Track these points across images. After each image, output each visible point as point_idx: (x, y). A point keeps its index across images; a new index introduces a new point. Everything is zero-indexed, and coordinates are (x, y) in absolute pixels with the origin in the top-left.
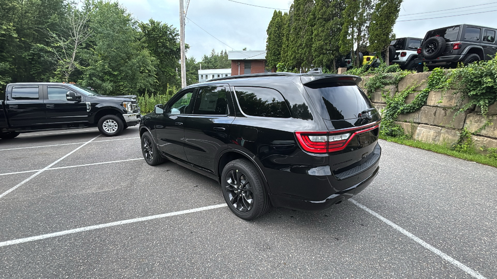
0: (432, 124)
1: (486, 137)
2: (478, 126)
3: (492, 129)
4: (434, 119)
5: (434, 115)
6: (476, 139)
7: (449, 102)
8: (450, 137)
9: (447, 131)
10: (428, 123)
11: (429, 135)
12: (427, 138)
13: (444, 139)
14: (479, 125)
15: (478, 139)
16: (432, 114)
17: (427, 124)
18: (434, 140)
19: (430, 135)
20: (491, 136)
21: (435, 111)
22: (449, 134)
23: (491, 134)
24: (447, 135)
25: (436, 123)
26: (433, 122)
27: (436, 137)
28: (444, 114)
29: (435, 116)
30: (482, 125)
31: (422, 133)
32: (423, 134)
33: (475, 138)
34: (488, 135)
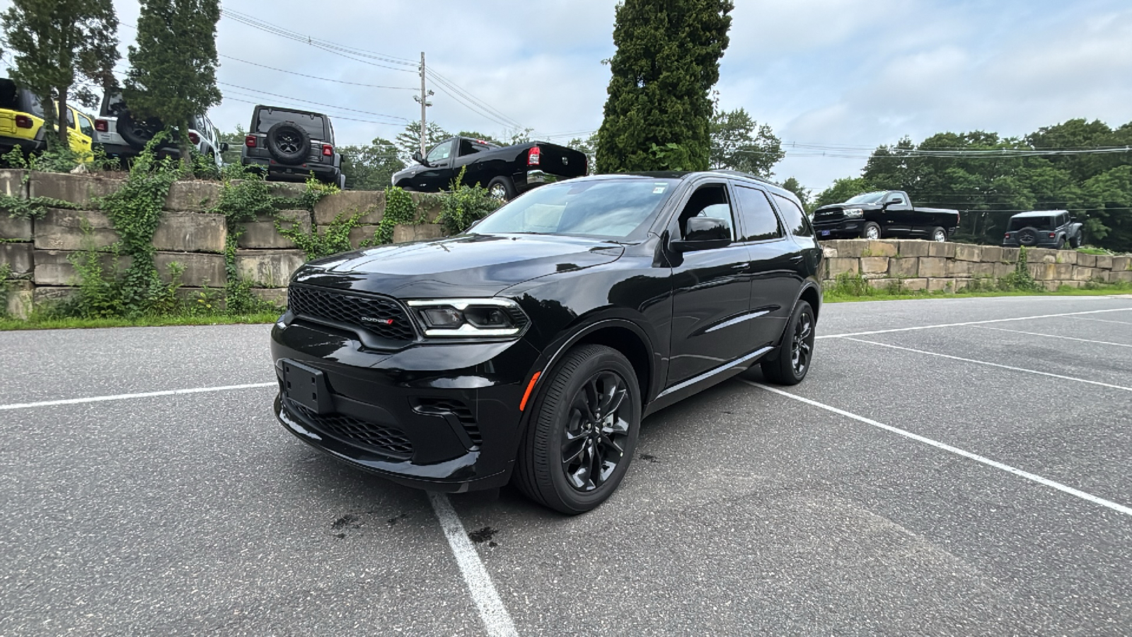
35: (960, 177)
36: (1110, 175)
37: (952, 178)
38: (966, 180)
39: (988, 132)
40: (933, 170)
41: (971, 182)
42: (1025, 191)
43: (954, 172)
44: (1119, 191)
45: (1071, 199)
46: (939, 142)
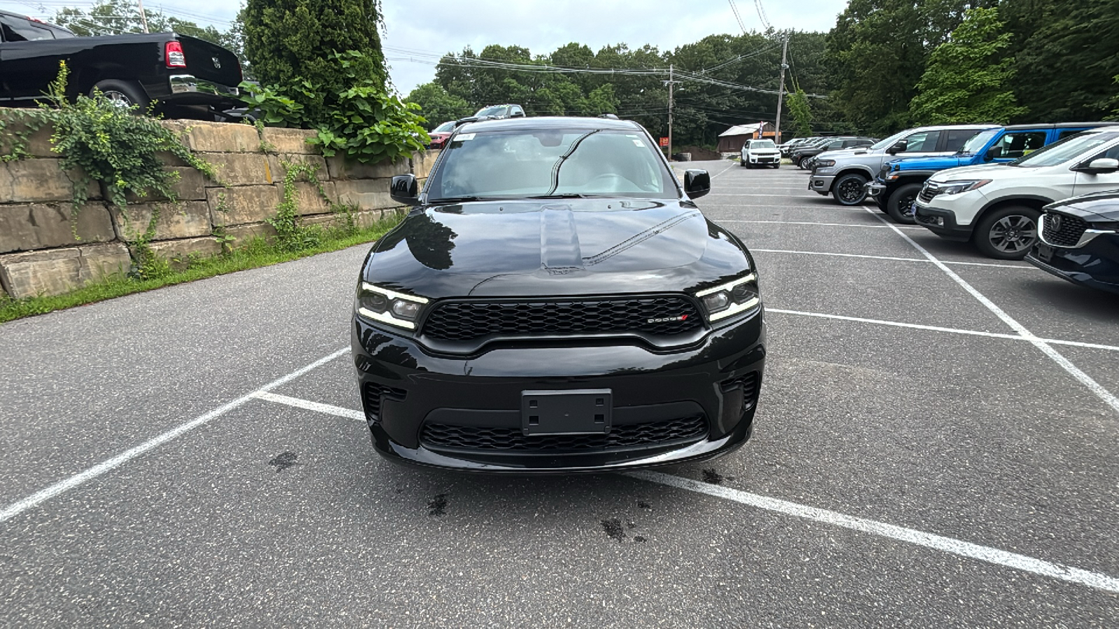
0: (35, 246)
1: (162, 241)
2: (141, 226)
3: (165, 226)
4: (37, 233)
5: (30, 225)
6: (157, 248)
7: (42, 189)
8: (111, 260)
9: (96, 251)
10: (22, 249)
11: (55, 273)
12: (54, 283)
13: (100, 268)
14: (143, 223)
15: (161, 248)
16: (23, 222)
17: (19, 251)
18: (76, 279)
19: (60, 271)
20: (168, 237)
21: (28, 213)
22: (105, 256)
23: (167, 234)
24: (101, 259)
25: (46, 242)
26: (39, 241)
27: (78, 271)
28: (59, 218)
29: (34, 223)
30: (147, 222)
31: (31, 275)
32: (35, 277)
33: (155, 247)
34: (164, 238)
35: (515, 87)
36: (603, 90)
37: (509, 87)
38: (519, 90)
39: (523, 47)
40: (493, 79)
41: (522, 92)
42: (558, 101)
43: (510, 82)
44: (608, 102)
45: (584, 108)
46: (492, 53)
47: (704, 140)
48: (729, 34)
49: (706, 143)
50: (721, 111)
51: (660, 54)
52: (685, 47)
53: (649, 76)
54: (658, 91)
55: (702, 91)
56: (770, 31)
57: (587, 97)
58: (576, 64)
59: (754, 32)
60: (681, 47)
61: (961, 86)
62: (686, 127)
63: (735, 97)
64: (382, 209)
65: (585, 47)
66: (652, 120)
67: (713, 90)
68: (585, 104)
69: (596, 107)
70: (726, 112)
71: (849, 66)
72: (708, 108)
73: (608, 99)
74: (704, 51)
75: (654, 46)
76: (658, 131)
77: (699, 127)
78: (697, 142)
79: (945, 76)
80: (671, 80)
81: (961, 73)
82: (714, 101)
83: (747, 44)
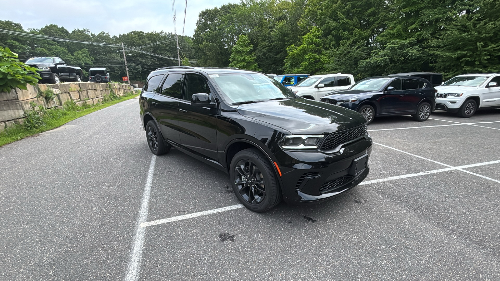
45: (72, 61)
47: (141, 79)
48: (143, 31)
49: (143, 80)
50: (147, 65)
51: (111, 37)
52: (124, 35)
53: (108, 47)
54: (114, 54)
55: (137, 56)
56: (161, 33)
57: (72, 55)
58: (61, 37)
59: (155, 32)
60: (122, 35)
61: (243, 61)
62: (132, 72)
63: (153, 59)
64: (4, 122)
65: (63, 28)
66: (114, 68)
67: (142, 56)
68: (72, 58)
69: (80, 60)
70: (149, 66)
71: (203, 50)
72: (141, 63)
73: (87, 57)
74: (134, 38)
75: (107, 33)
76: (118, 74)
77: (139, 72)
78: (138, 79)
79: (238, 57)
80: (123, 50)
81: (242, 56)
82: (143, 61)
83: (153, 37)
